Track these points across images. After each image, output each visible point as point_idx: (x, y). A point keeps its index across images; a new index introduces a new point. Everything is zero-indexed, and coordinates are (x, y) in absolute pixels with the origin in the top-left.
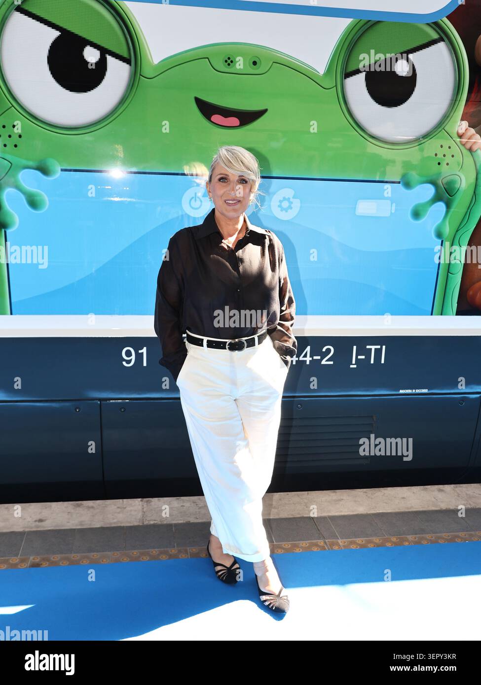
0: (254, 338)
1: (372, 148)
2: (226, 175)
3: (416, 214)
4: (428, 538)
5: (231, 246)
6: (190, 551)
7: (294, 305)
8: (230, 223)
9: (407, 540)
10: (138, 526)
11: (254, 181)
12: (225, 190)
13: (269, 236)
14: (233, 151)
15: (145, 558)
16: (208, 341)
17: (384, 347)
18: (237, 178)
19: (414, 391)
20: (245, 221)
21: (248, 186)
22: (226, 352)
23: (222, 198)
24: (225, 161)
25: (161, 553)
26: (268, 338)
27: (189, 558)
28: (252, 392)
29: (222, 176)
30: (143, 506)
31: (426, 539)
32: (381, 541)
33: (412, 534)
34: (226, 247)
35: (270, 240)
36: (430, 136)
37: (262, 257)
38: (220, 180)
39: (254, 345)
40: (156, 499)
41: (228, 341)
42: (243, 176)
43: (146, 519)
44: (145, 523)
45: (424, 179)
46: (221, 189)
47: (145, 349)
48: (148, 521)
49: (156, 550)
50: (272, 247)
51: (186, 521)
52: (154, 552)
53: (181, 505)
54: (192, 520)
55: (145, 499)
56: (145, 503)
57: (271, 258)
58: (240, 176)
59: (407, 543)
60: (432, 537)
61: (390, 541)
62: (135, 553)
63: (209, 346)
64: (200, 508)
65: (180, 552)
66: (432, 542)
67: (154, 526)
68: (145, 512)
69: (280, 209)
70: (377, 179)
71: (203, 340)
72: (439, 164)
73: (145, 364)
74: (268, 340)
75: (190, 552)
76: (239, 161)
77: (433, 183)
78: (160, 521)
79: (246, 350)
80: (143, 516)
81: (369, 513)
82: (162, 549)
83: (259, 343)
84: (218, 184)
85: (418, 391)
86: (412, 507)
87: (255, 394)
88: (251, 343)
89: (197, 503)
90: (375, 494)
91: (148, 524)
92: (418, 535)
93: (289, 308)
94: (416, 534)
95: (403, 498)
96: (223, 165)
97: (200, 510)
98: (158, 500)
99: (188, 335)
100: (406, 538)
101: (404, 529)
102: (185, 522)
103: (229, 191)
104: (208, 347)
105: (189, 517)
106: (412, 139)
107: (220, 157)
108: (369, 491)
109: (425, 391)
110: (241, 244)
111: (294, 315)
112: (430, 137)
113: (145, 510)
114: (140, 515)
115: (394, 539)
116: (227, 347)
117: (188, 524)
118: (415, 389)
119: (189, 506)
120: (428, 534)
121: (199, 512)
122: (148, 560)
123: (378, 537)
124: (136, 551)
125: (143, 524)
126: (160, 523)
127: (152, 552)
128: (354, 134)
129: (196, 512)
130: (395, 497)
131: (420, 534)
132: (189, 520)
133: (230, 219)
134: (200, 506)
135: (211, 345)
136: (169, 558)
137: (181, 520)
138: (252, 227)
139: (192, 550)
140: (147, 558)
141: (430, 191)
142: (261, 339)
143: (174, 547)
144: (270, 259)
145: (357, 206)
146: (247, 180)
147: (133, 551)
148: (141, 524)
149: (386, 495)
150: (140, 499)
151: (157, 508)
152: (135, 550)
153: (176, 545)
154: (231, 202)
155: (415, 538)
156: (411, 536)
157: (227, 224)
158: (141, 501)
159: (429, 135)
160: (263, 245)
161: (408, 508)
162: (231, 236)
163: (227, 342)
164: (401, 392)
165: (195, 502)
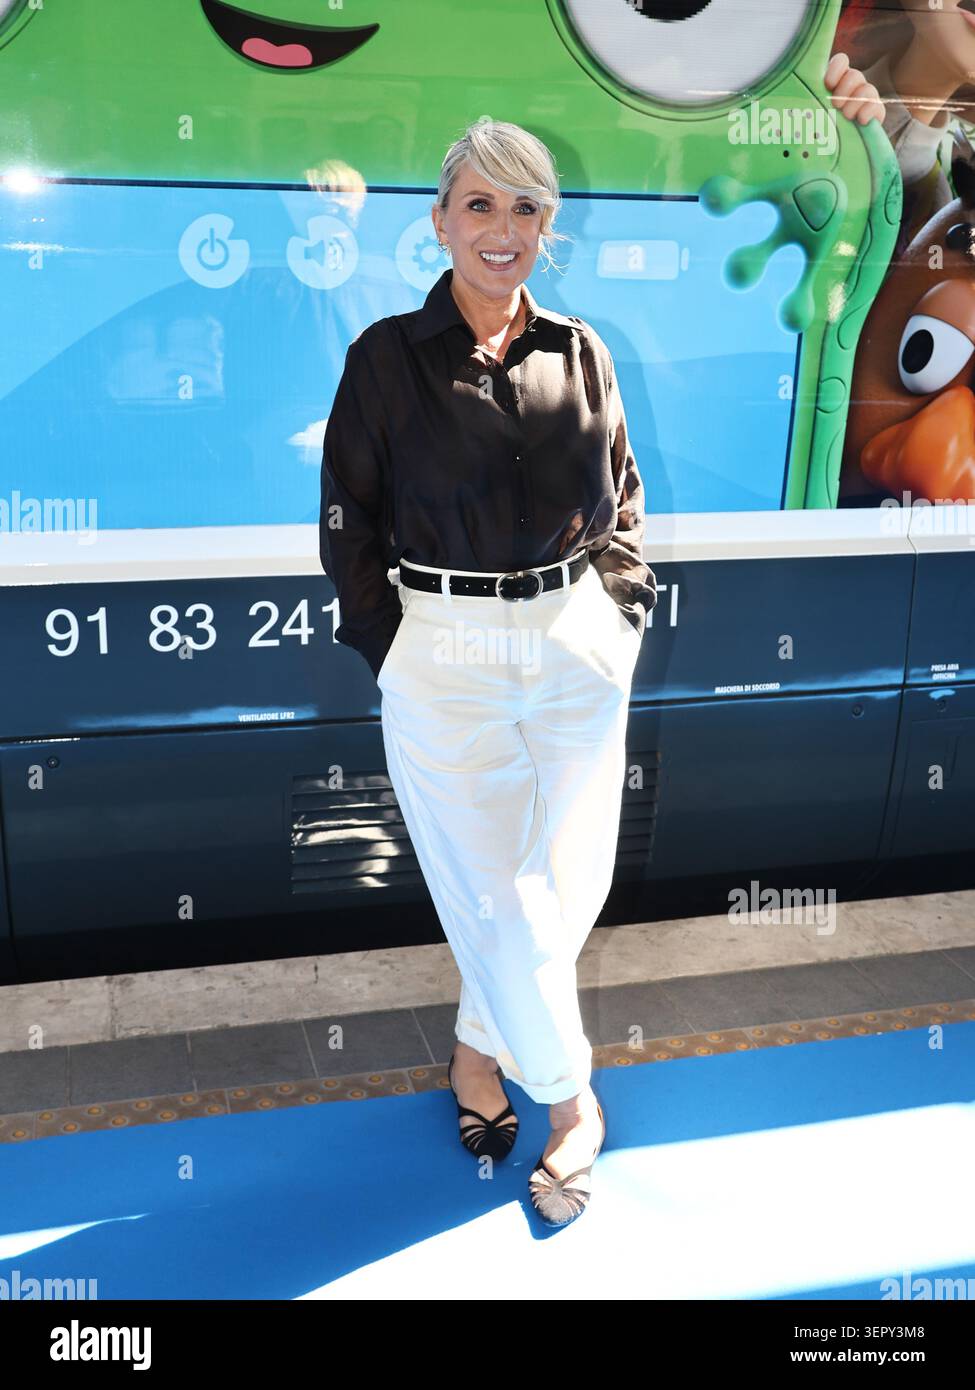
0: (559, 569)
1: (633, 119)
2: (488, 195)
3: (738, 274)
4: (791, 1030)
5: (494, 355)
6: (232, 1095)
7: (641, 490)
8: (491, 305)
9: (744, 1039)
10: (97, 1045)
11: (548, 208)
12: (483, 229)
13: (579, 331)
14: (502, 137)
15: (120, 1121)
16: (453, 579)
17: (675, 588)
18: (512, 202)
19: (748, 688)
20: (523, 297)
21: (535, 219)
22: (496, 603)
23: (475, 246)
24: (483, 158)
25: (160, 1105)
26: (591, 568)
27: (229, 1112)
28: (558, 698)
29: (476, 197)
30: (112, 993)
31: (786, 1033)
32: (683, 1044)
33: (755, 1024)
34: (483, 360)
35: (583, 341)
36: (763, 88)
37: (567, 379)
38: (471, 205)
39: (559, 584)
40: (146, 974)
41: (500, 576)
42: (526, 198)
43: (120, 1026)
44: (119, 1036)
45: (751, 190)
46: (473, 228)
47: (102, 611)
48: (126, 1029)
49: (148, 1098)
50: (587, 354)
51: (220, 1023)
52: (143, 1105)
53: (207, 985)
54: (234, 1020)
55: (115, 977)
56: (118, 987)
57: (588, 380)
58: (519, 198)
59: (744, 1046)
60: (800, 1028)
61: (706, 1044)
62: (97, 1109)
63: (454, 591)
64: (252, 991)
65: (205, 1099)
66: (801, 1039)
67: (142, 1041)
68: (116, 1010)
69: (417, 265)
70: (645, 191)
71: (440, 576)
72: (786, 154)
73: (104, 649)
74: (590, 573)
75: (231, 1100)
76: (518, 162)
77: (773, 198)
78: (155, 1029)
79: (543, 598)
80: (113, 1019)
81: (653, 979)
82: (164, 1096)
83: (573, 580)
84: (467, 215)
85: (757, 688)
86: (752, 961)
87: (566, 703)
88: (554, 580)
89: (246, 980)
90: (666, 933)
91: (126, 1037)
92: (767, 1026)
93: (629, 498)
94: (763, 1023)
95: (732, 940)
96: (481, 171)
97: (251, 996)
98: (149, 976)
99: (404, 570)
100: (741, 1033)
101: (736, 1012)
102: (215, 1026)
103: (495, 233)
104: (452, 593)
105: (226, 1013)
106: (721, 96)
107: (473, 150)
108: (652, 928)
109: (774, 687)
110: (517, 352)
111: (641, 514)
112: (765, 91)
113: (116, 1003)
114: (104, 1017)
115: (714, 1038)
116: (498, 590)
117: (226, 1033)
118: (751, 683)
119: (227, 986)
120: (790, 1020)
121: (251, 1000)
122: (131, 1125)
123: (676, 1034)
124: (96, 1105)
125: (114, 1037)
126: (154, 1033)
127: (137, 1106)
128: (588, 86)
129: (243, 1001)
130: (714, 940)
131: (771, 1022)
132: (225, 1022)
133: (492, 298)
134: (252, 985)
135: (458, 587)
136: (180, 1118)
137: (207, 1022)
138: (539, 312)
139: (235, 1095)
140: (125, 1121)
141: (768, 218)
142: (576, 572)
143: (191, 1088)
144: (585, 382)
145: (600, 255)
146: (534, 205)
147: (90, 1106)
148: (109, 1039)
149: (691, 935)
150: (105, 978)
151: (147, 996)
152: (93, 1102)
153: (195, 1084)
154: (498, 259)
155: (762, 1033)
156: (751, 1028)
157: (483, 307)
158: (108, 981)
159: (761, 85)
160: (567, 352)
161: (744, 964)
162: (494, 333)
163: (496, 579)
164: (719, 691)
165: (241, 978)
